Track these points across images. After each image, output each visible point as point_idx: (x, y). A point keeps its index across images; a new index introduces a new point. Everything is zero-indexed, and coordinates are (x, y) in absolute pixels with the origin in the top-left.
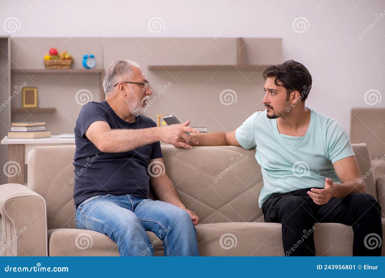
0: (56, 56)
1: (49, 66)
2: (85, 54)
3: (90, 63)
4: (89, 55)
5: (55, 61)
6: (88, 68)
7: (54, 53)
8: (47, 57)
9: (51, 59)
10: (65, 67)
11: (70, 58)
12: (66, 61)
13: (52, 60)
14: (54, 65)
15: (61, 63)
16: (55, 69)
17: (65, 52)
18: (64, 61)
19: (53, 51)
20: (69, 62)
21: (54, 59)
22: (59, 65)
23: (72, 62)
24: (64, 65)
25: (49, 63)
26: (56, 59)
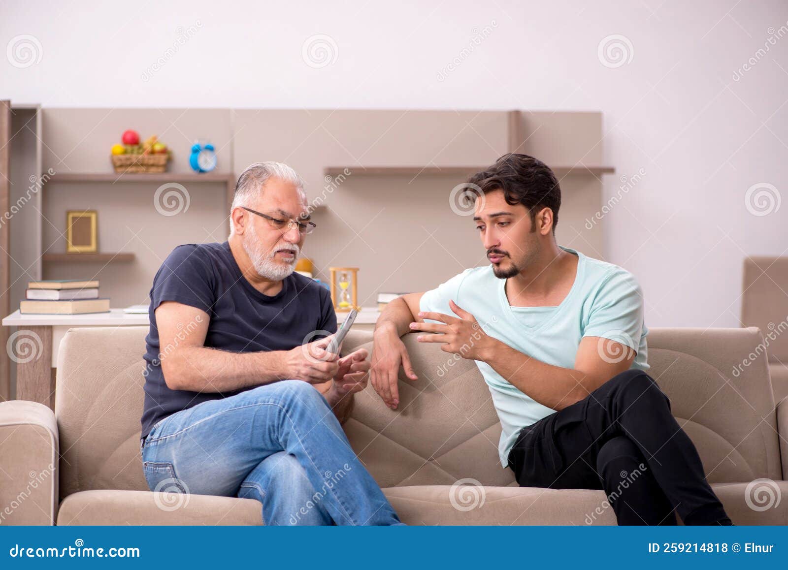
0: (136, 148)
1: (121, 166)
2: (196, 142)
3: (206, 161)
4: (205, 143)
5: (135, 157)
6: (202, 171)
7: (132, 141)
8: (118, 147)
9: (125, 152)
10: (153, 170)
11: (164, 151)
12: (157, 156)
13: (128, 156)
14: (130, 165)
15: (146, 162)
16: (132, 173)
17: (155, 138)
18: (152, 157)
19: (129, 137)
20: (162, 159)
21: (132, 152)
22: (142, 165)
23: (168, 159)
24: (153, 165)
25: (120, 160)
26: (135, 152)
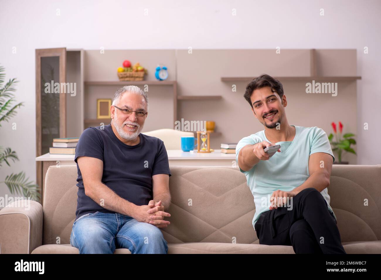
0: (129, 69)
1: (122, 78)
2: (158, 66)
3: (163, 75)
4: (163, 66)
5: (128, 73)
6: (161, 80)
7: (128, 65)
8: (121, 68)
9: (124, 71)
10: (137, 79)
11: (143, 70)
12: (139, 73)
13: (125, 73)
14: (127, 77)
15: (134, 75)
16: (127, 81)
17: (138, 64)
18: (137, 73)
19: (126, 64)
20: (142, 74)
21: (127, 71)
22: (132, 77)
23: (145, 73)
24: (137, 77)
25: (122, 75)
26: (129, 71)
